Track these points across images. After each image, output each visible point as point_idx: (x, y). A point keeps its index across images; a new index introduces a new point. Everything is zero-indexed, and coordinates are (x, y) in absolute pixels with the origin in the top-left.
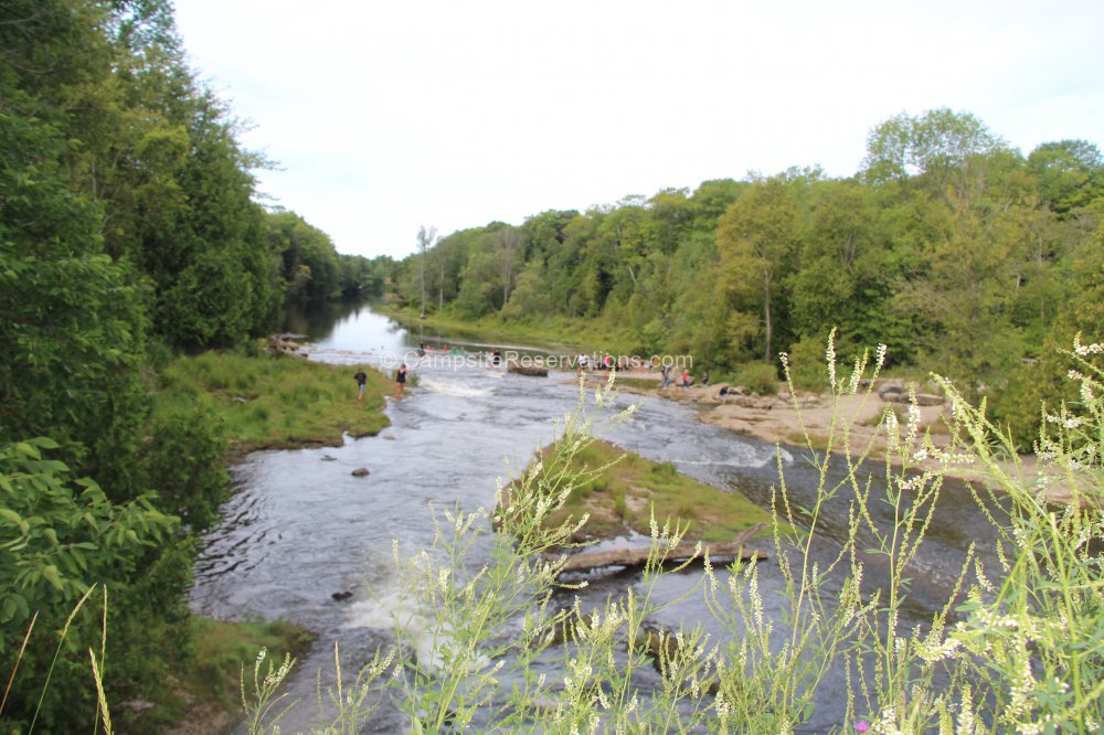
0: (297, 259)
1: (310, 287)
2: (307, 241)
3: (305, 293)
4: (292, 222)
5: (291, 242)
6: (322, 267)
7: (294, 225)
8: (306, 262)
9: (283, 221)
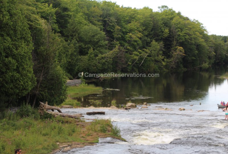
0: (175, 43)
1: (185, 61)
2: (182, 30)
3: (182, 66)
4: (170, 17)
5: (170, 31)
6: (194, 47)
7: (172, 19)
8: (182, 44)
9: (164, 16)
